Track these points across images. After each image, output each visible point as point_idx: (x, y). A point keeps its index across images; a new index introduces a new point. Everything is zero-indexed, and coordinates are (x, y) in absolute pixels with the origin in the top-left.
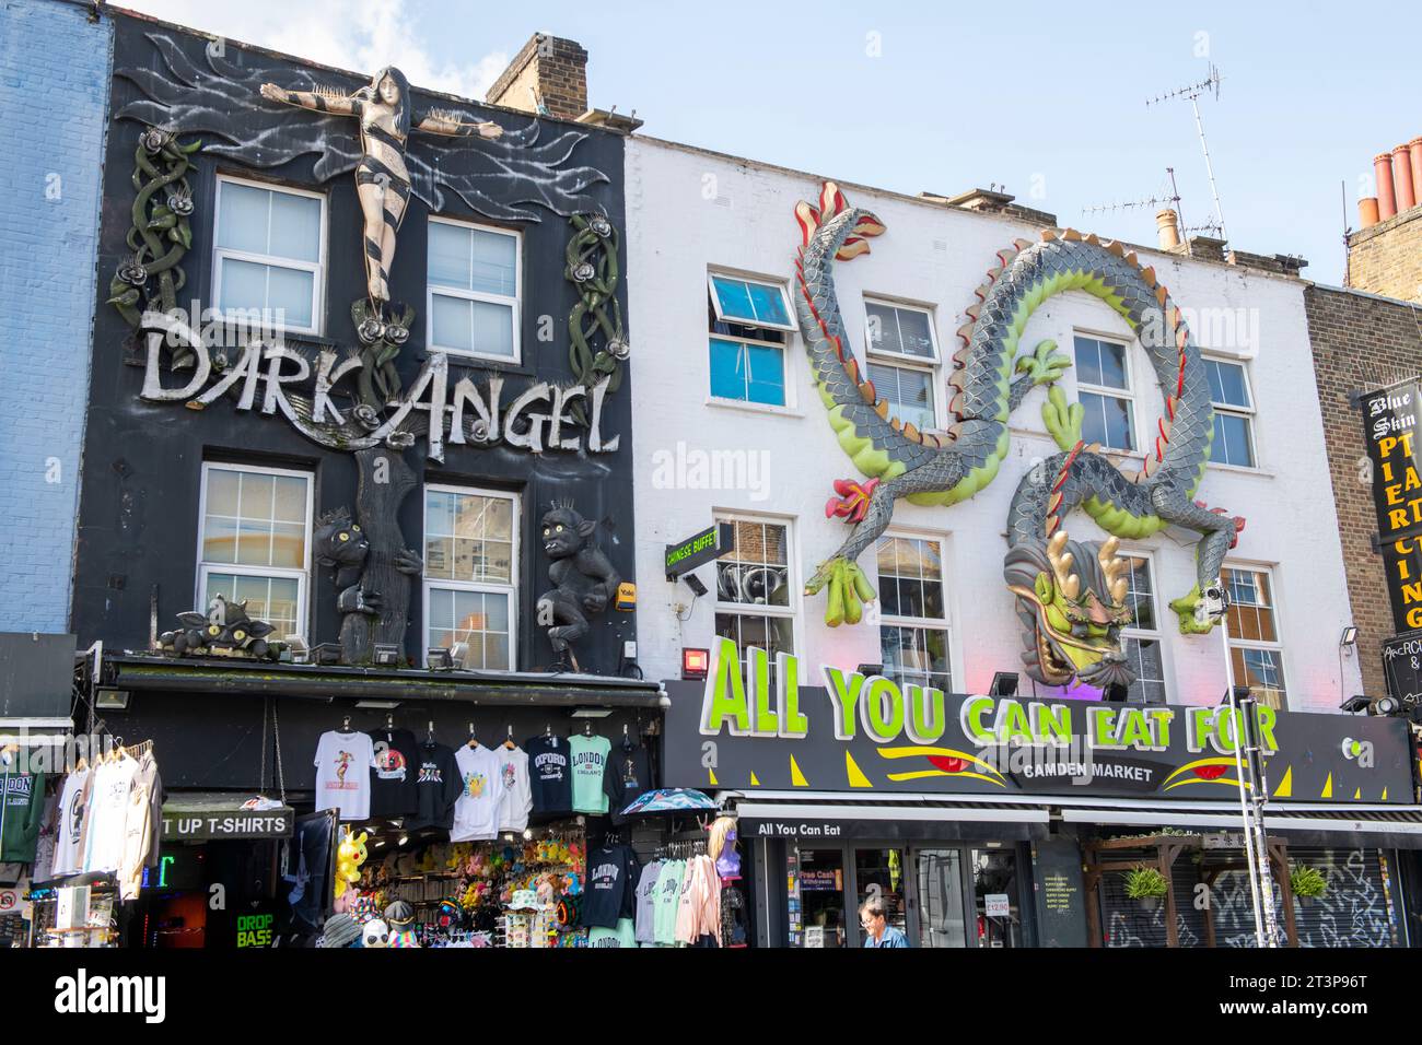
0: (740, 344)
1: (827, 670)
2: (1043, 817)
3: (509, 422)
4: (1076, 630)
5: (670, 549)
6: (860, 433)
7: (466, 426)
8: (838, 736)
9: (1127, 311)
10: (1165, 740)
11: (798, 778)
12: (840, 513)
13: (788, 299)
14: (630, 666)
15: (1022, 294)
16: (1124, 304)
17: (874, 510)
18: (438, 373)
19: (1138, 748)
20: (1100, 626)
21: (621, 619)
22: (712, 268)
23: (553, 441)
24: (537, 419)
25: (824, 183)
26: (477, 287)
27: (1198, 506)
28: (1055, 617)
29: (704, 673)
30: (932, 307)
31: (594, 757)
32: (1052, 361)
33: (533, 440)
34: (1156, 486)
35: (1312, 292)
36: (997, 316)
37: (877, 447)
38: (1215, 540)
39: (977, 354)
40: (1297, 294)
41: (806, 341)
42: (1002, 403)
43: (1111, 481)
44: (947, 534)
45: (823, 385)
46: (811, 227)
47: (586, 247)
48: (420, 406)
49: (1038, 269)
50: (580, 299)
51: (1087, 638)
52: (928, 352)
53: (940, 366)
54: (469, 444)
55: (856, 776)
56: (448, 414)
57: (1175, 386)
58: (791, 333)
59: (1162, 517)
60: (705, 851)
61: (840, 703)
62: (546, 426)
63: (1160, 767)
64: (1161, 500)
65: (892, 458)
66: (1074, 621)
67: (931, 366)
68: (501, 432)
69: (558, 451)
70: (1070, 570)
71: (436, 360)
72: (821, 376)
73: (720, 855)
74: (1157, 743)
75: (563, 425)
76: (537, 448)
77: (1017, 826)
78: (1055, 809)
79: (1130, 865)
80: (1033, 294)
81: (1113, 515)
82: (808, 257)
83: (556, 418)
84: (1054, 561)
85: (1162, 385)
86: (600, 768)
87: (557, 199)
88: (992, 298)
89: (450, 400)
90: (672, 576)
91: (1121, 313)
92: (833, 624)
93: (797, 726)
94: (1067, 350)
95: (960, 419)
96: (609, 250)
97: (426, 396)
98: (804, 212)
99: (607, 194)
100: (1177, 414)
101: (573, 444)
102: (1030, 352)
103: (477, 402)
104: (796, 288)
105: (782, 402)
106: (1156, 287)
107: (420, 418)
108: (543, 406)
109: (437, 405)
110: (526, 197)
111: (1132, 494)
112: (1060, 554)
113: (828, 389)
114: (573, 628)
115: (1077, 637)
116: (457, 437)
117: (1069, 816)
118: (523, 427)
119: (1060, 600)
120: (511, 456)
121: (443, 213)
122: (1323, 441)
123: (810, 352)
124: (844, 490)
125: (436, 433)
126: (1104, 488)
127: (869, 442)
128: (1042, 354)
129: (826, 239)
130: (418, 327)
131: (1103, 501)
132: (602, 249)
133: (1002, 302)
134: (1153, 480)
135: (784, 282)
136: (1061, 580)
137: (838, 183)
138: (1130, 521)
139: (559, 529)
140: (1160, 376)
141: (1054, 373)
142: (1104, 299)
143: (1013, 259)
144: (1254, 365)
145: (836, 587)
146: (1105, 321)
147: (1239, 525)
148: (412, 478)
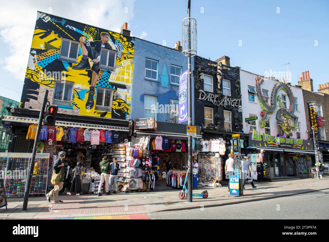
0: (250, 94)
1: (263, 133)
2: (283, 151)
3: (232, 103)
4: (287, 130)
5: (246, 119)
6: (264, 106)
7: (228, 104)
8: (264, 141)
9: (287, 92)
10: (293, 143)
11: (260, 145)
12: (262, 115)
13: (255, 89)
14: (243, 132)
15: (278, 90)
16: (287, 91)
17: (265, 115)
18: (226, 98)
19: (290, 143)
20: (289, 129)
21: (241, 126)
22: (248, 85)
23: (235, 106)
24: (234, 103)
25: (258, 76)
26: (226, 87)
27: (294, 115)
28: (284, 128)
29: (252, 133)
30: (268, 91)
31: (242, 142)
32: (280, 98)
33: (233, 105)
34: (290, 113)
35: (303, 90)
36: (276, 92)
37: (265, 107)
38: (296, 120)
39: (274, 97)
40: (301, 90)
41: (257, 94)
42: (276, 102)
43: (286, 112)
44: (270, 118)
45: (259, 100)
46: (257, 81)
47: (237, 83)
48: (224, 101)
49: (279, 87)
50: (236, 89)
51: (288, 131)
52: (268, 96)
53: (269, 98)
54: (228, 106)
55: (266, 145)
56: (226, 102)
57: (292, 101)
58: (255, 93)
59: (291, 117)
60: (260, 153)
61: (264, 137)
62: (235, 104)
63: (292, 145)
64: (291, 114)
65: (267, 109)
66: (287, 129)
67: (268, 98)
68: (231, 104)
69: (236, 107)
70: (286, 123)
71: (226, 96)
72: (259, 99)
73: (262, 153)
74: (292, 143)
75: (236, 104)
76: (234, 106)
77: (281, 151)
78: (284, 150)
79: (293, 156)
80: (279, 90)
81: (286, 116)
82: (258, 84)
83: (236, 103)
84: (285, 122)
85: (290, 101)
86: (243, 143)
87: (234, 77)
88: (275, 90)
89: (226, 101)
90: (246, 122)
91: (286, 92)
92: (262, 128)
93: (261, 139)
94: (281, 96)
95: (272, 104)
96: (239, 83)
97: (224, 100)
98: (257, 79)
99: (238, 76)
100: (292, 104)
101: (237, 106)
102: (278, 96)
103: (229, 101)
104: (256, 88)
105: (254, 102)
106: (290, 89)
107: (224, 102)
108: (235, 102)
109: (225, 101)
110: (231, 77)
111: (289, 114)
112: (285, 121)
113: (260, 100)
114: (239, 127)
115: (287, 131)
116: (227, 105)
117: (285, 151)
118: (233, 104)
119: (285, 126)
120: (231, 107)
121: (223, 79)
122: (304, 108)
123: (258, 96)
124: (262, 112)
125: (225, 104)
126: (286, 113)
127: (264, 107)
128: (279, 97)
129: (260, 83)
130: (222, 92)
131: (286, 115)
132: (238, 83)
133: (276, 91)
134: (290, 112)
135: (254, 87)
136: (285, 124)
137: (260, 76)
138: (288, 117)
139: (237, 116)
140: (290, 100)
141: (280, 99)
142: (284, 90)
143: (276, 85)
144: (298, 99)
145: (262, 124)
146: (285, 93)
147: (298, 118)
148: (223, 109)
